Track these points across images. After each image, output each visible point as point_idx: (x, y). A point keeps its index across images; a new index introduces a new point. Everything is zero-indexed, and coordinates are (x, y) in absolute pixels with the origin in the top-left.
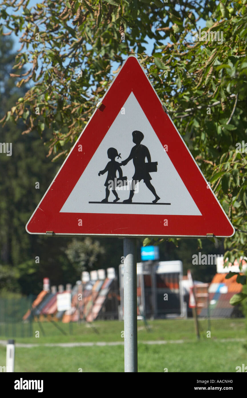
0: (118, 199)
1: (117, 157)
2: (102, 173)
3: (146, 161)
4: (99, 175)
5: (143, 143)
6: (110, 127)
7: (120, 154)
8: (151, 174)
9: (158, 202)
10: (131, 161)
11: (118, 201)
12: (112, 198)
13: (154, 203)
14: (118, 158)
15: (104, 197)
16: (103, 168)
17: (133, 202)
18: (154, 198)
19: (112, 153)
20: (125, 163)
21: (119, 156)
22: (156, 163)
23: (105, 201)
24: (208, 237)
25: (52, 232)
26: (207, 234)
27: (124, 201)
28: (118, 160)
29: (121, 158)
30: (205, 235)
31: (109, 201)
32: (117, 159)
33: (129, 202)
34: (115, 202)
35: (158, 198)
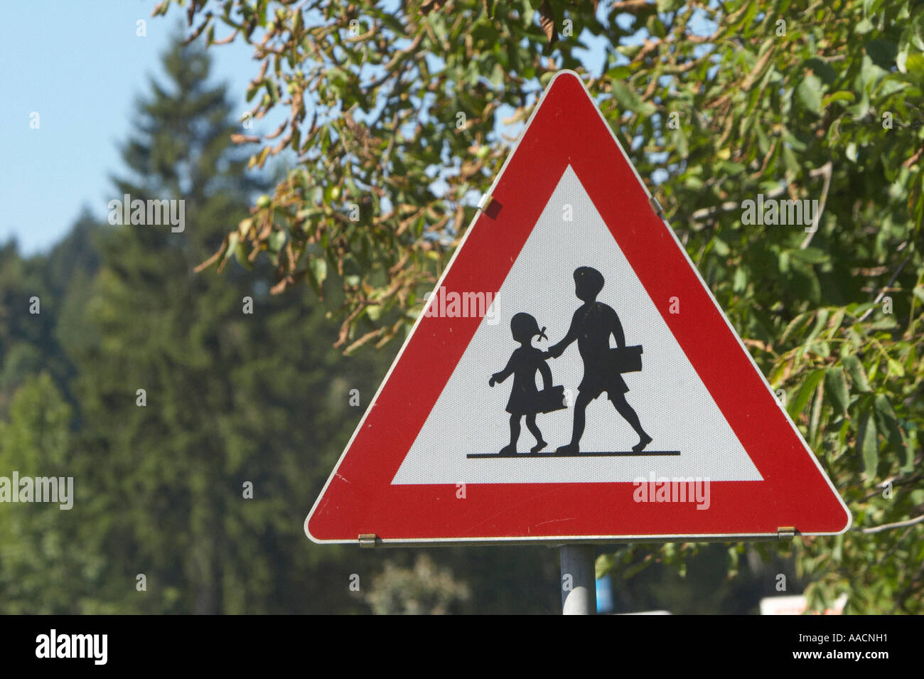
0: (542, 444)
1: (537, 337)
2: (498, 378)
3: (613, 344)
4: (492, 383)
5: (601, 298)
6: (515, 259)
7: (544, 329)
8: (627, 377)
9: (648, 448)
10: (574, 346)
11: (544, 450)
12: (526, 441)
13: (638, 451)
14: (539, 340)
15: (507, 442)
16: (501, 367)
17: (581, 450)
18: (637, 440)
19: (524, 326)
20: (557, 351)
21: (542, 334)
22: (639, 349)
23: (509, 452)
24: (782, 537)
25: (373, 535)
26: (779, 529)
27: (559, 449)
28: (541, 345)
29: (547, 338)
30: (774, 530)
31: (519, 450)
32: (535, 343)
33: (571, 450)
34: (535, 453)
35: (646, 439)
